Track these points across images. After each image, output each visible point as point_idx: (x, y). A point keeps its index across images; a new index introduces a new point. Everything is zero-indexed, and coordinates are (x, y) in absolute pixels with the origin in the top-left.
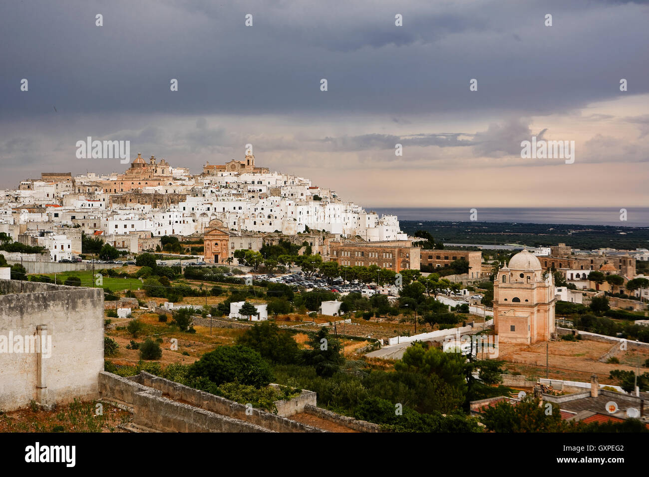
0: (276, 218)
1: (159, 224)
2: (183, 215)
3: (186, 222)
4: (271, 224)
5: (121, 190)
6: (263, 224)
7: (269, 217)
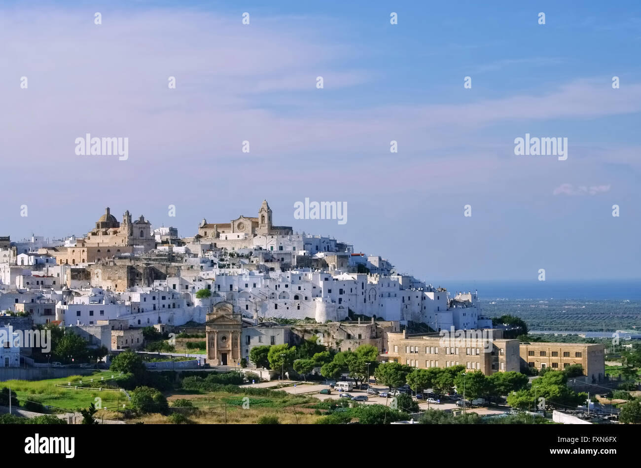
0: (306, 298)
1: (139, 309)
2: (173, 295)
3: (176, 306)
4: (299, 308)
5: (82, 261)
6: (288, 308)
7: (296, 298)
